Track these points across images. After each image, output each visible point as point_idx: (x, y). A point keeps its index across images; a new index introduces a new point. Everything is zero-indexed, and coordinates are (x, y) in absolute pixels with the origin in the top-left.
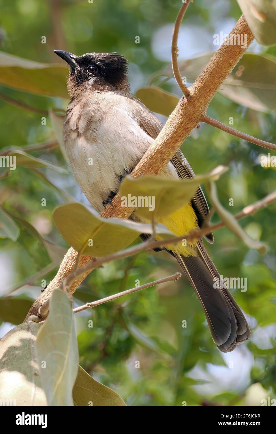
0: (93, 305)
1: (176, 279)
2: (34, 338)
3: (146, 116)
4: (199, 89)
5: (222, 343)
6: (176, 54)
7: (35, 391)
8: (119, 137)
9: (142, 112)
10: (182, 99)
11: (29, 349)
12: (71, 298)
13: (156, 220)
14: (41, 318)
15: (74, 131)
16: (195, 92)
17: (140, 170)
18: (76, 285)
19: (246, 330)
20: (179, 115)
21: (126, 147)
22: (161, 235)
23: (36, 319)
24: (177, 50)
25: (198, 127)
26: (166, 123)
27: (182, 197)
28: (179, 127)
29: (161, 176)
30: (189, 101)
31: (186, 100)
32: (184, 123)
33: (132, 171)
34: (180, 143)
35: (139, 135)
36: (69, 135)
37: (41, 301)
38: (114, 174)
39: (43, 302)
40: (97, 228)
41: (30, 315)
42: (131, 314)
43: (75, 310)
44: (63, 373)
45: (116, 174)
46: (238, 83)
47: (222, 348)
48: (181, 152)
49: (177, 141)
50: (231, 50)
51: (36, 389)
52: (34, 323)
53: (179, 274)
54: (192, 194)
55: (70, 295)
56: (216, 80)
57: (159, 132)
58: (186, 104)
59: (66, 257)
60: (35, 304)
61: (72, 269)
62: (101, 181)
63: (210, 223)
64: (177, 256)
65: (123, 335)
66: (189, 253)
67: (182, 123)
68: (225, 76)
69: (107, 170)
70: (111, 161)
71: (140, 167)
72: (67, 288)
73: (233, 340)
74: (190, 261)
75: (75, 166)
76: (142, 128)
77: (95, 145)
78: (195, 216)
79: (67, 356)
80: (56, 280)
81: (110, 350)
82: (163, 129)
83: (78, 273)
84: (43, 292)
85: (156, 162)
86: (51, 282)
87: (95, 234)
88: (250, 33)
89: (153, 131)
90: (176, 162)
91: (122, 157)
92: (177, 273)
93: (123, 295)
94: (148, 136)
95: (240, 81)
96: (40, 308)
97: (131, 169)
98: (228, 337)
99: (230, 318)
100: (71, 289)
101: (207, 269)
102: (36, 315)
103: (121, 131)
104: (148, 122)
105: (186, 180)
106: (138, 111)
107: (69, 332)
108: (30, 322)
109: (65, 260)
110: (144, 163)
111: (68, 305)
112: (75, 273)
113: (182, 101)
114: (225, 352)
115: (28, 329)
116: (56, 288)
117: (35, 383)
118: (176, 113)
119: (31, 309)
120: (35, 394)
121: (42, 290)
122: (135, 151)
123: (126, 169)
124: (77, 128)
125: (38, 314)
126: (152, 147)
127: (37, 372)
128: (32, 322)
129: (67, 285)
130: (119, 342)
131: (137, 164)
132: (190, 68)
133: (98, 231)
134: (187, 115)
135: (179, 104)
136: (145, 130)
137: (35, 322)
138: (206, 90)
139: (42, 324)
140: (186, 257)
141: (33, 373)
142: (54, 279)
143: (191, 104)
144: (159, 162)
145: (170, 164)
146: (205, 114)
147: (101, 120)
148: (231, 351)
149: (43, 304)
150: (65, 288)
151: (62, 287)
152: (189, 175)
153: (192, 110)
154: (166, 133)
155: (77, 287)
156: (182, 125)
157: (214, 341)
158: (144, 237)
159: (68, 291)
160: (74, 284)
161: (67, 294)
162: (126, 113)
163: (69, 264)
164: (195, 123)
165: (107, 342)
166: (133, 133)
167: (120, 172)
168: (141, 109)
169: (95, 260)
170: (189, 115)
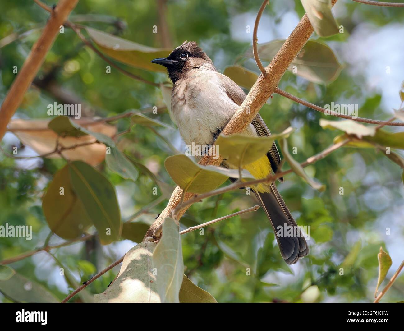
0: (194, 229)
1: (256, 210)
2: (151, 254)
3: (233, 89)
4: (273, 69)
5: (288, 258)
6: (256, 43)
7: (151, 294)
8: (213, 103)
9: (230, 86)
10: (260, 76)
11: (146, 262)
12: (178, 224)
13: (242, 167)
14: (155, 238)
15: (181, 99)
16: (270, 71)
17: (229, 129)
18: (181, 214)
19: (306, 248)
20: (258, 88)
21: (218, 112)
22: (246, 179)
23: (151, 239)
24: (257, 40)
25: (272, 97)
26: (249, 94)
27: (261, 150)
28: (258, 96)
29: (244, 134)
30: (265, 78)
31: (263, 77)
32: (262, 94)
33: (223, 129)
34: (259, 109)
35: (227, 103)
36: (177, 103)
37: (155, 226)
38: (209, 132)
39: (157, 227)
40: (198, 172)
41: (147, 236)
42: (221, 234)
43: (181, 232)
44: (172, 280)
45: (211, 132)
46: (300, 62)
47: (287, 261)
48: (260, 116)
49: (256, 107)
50: (297, 40)
51: (152, 292)
52: (150, 243)
53: (258, 206)
54: (269, 148)
55: (177, 222)
56: (286, 62)
57: (243, 101)
58: (263, 80)
59: (174, 193)
60: (151, 228)
61: (178, 203)
62: (200, 137)
63: (282, 170)
64: (256, 192)
65: (215, 250)
66: (265, 191)
67: (260, 94)
68: (292, 59)
69: (204, 129)
70: (207, 122)
71: (229, 127)
72: (175, 217)
73: (296, 255)
74: (265, 196)
75: (181, 126)
76: (230, 98)
77: (195, 111)
78: (269, 163)
79: (175, 267)
80: (166, 210)
81: (205, 261)
82: (246, 99)
83: (183, 206)
84: (157, 219)
85: (241, 123)
86: (163, 212)
87: (196, 177)
88: (311, 27)
89: (238, 100)
90: (255, 123)
91: (215, 120)
92: (257, 206)
93: (216, 222)
94: (235, 104)
95: (301, 61)
96: (154, 231)
97: (223, 128)
98: (292, 253)
99: (294, 239)
100: (178, 217)
101: (277, 203)
102: (151, 236)
103: (214, 99)
104: (234, 94)
105: (264, 137)
106: (227, 85)
107: (177, 250)
108: (147, 241)
109: (173, 195)
110: (232, 124)
111: (176, 230)
112: (181, 206)
113: (260, 78)
114: (290, 264)
115: (146, 247)
116: (166, 216)
117: (151, 288)
118: (256, 86)
119: (148, 231)
120: (150, 296)
121: (156, 218)
122: (225, 115)
123: (218, 128)
124: (184, 97)
125: (153, 236)
126: (238, 112)
127: (152, 280)
128: (148, 241)
129: (175, 214)
130: (211, 254)
131: (226, 124)
132: (265, 51)
133: (198, 174)
134: (264, 88)
135: (258, 80)
136: (232, 99)
137: (150, 241)
138: (278, 69)
139: (156, 243)
140: (262, 194)
141: (149, 280)
142: (165, 209)
143: (267, 80)
144: (243, 123)
145: (251, 125)
146: (277, 87)
147: (200, 90)
148: (294, 263)
149: (157, 228)
150: (174, 217)
151: (171, 216)
152: (266, 134)
153: (267, 84)
154: (248, 101)
155: (182, 215)
156: (261, 95)
157: (282, 256)
158: (233, 180)
159: (175, 219)
160: (179, 213)
161: (175, 221)
162: (218, 86)
163: (176, 198)
164: (270, 94)
165: (202, 255)
166: (223, 101)
167: (214, 131)
168: (229, 83)
169: (196, 196)
170: (265, 88)
